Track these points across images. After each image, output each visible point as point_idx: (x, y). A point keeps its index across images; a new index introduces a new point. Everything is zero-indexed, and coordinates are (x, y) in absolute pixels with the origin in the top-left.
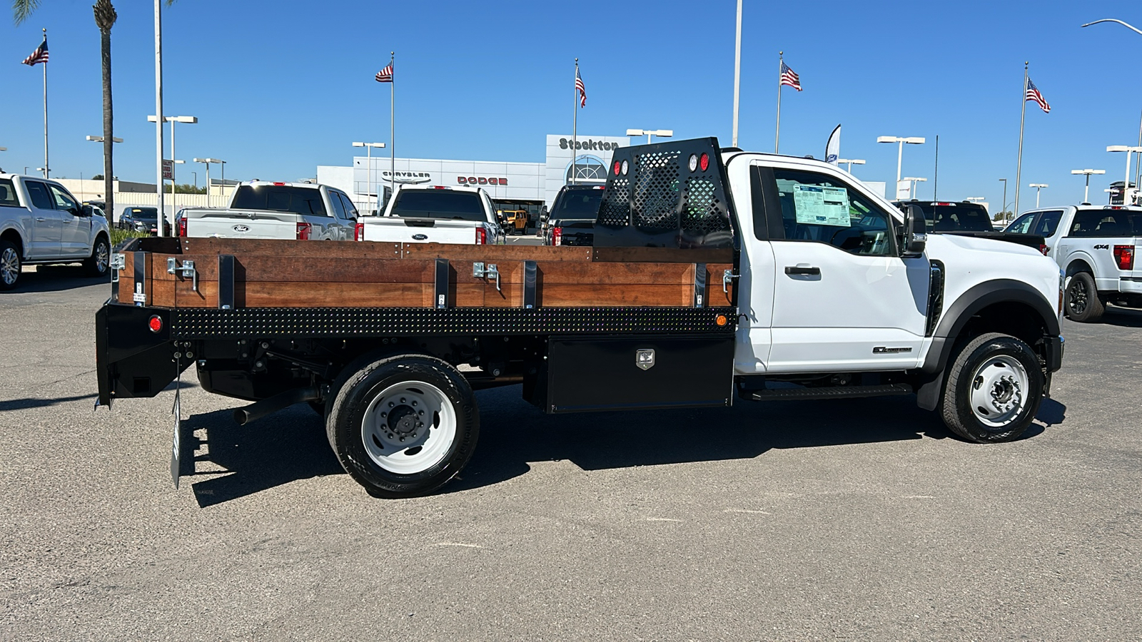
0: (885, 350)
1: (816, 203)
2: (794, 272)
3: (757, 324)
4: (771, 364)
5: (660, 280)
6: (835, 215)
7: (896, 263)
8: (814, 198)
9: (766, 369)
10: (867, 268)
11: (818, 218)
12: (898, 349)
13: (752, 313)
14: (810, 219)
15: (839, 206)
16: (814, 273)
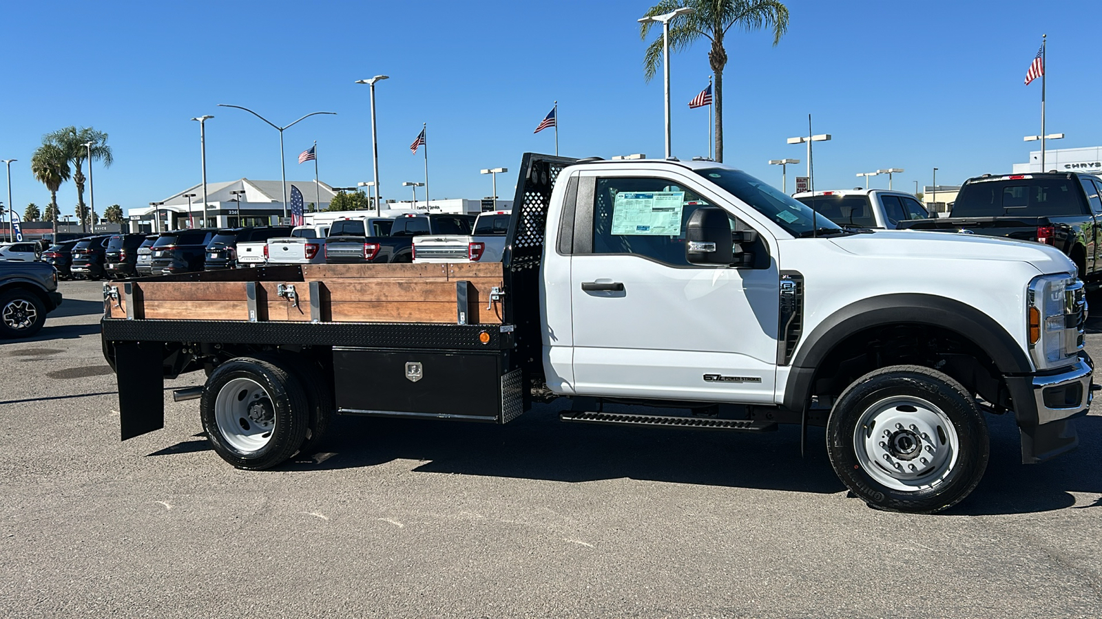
0: (719, 378)
1: (641, 211)
2: (593, 289)
3: (557, 343)
4: (577, 385)
5: (431, 298)
6: (662, 223)
7: (730, 276)
8: (641, 206)
9: (574, 390)
10: (686, 282)
11: (638, 228)
12: (739, 378)
13: (550, 331)
14: (628, 229)
15: (671, 213)
16: (617, 289)
